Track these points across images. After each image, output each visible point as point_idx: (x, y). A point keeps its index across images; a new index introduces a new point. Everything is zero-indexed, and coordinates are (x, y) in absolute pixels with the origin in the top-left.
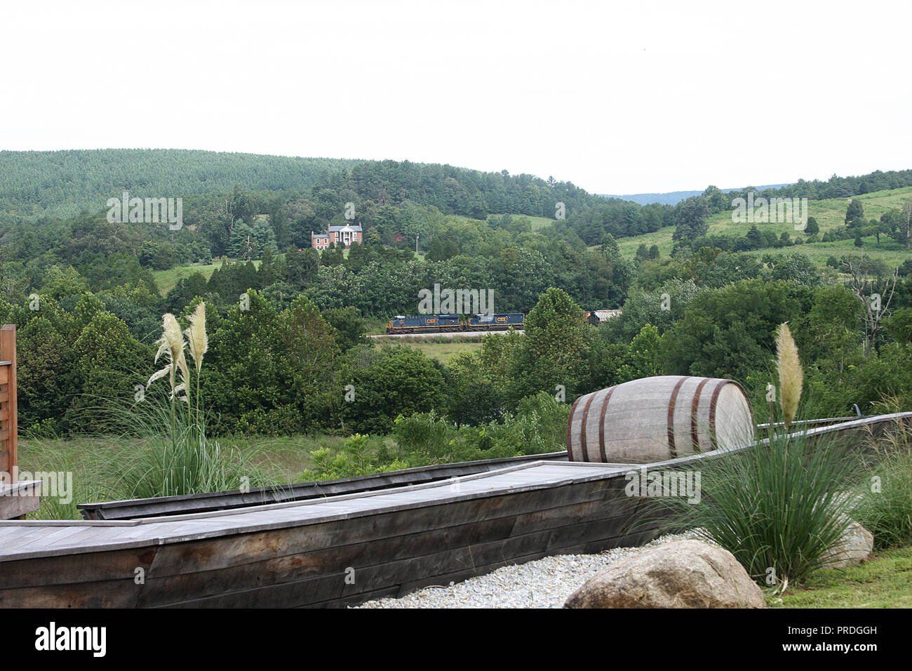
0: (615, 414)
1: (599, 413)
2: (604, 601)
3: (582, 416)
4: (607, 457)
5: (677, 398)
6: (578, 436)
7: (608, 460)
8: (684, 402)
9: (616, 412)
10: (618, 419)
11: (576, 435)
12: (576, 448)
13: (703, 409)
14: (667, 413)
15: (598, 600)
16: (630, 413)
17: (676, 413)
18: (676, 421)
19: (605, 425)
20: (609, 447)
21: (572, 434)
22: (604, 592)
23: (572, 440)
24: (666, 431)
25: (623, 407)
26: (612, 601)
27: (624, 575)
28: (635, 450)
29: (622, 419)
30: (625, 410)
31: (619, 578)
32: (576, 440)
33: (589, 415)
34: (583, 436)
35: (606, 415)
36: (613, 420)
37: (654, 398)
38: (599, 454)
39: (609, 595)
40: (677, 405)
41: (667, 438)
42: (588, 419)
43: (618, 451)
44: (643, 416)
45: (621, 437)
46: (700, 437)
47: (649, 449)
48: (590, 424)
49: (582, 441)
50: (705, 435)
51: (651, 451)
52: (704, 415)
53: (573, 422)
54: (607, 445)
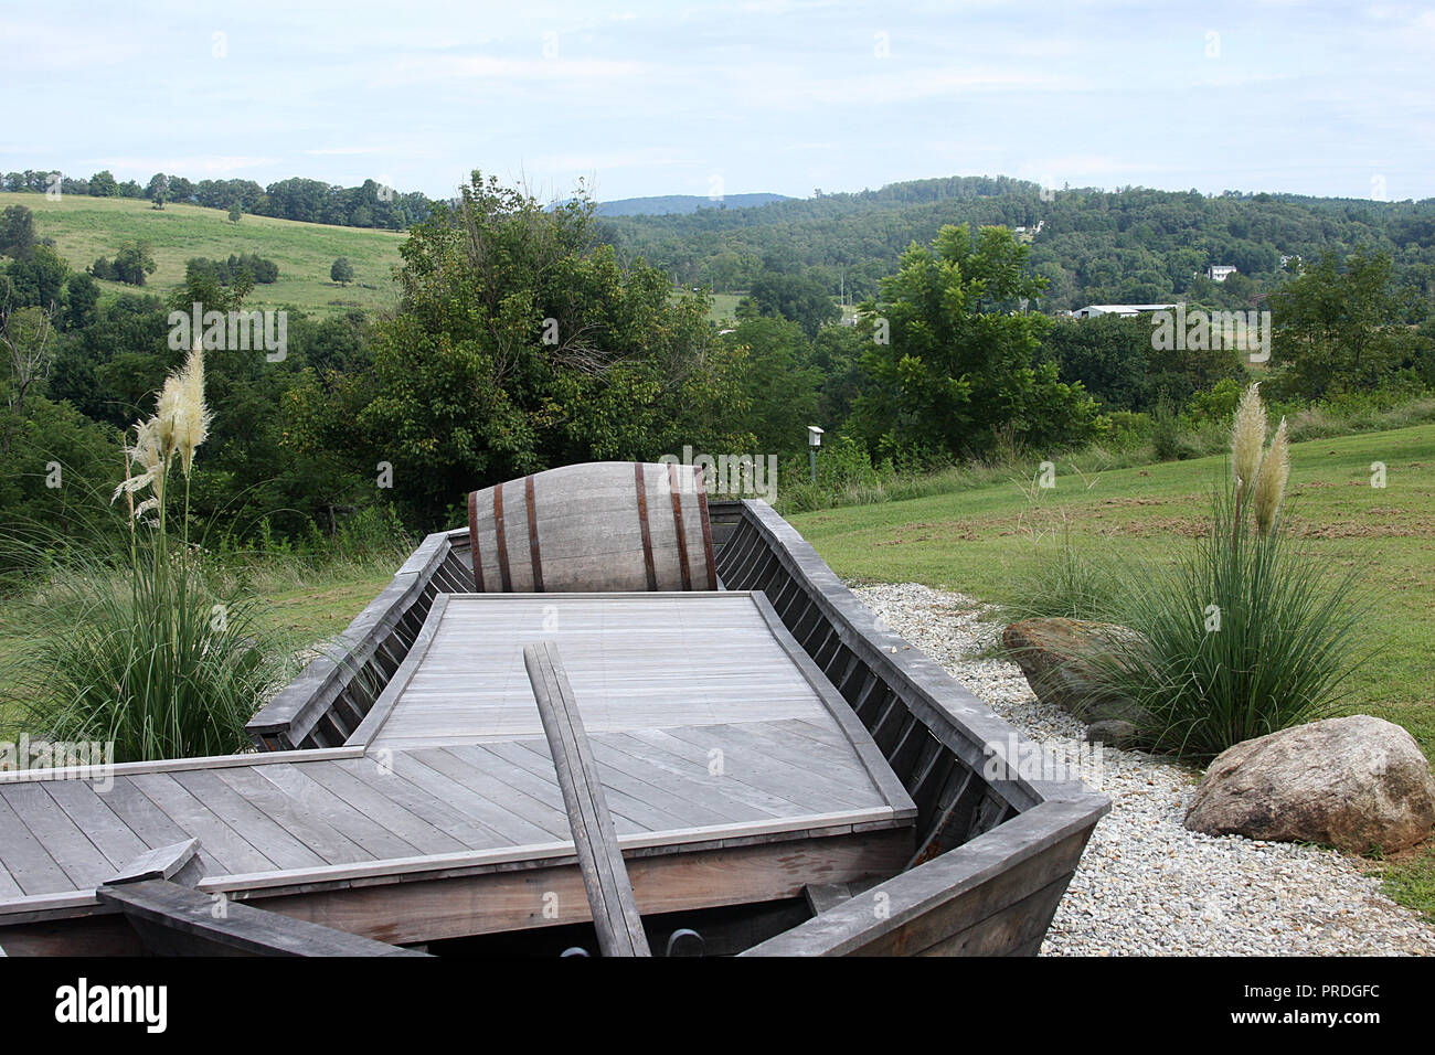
0: (553, 520)
1: (525, 519)
2: (1321, 819)
3: (494, 525)
4: (545, 583)
5: (647, 494)
6: (494, 555)
7: (546, 588)
8: (659, 500)
9: (554, 517)
10: (562, 527)
11: (490, 552)
12: (491, 571)
13: (690, 510)
14: (638, 517)
15: (1311, 818)
16: (580, 518)
17: (651, 516)
18: (653, 528)
19: (540, 537)
20: (549, 570)
21: (481, 551)
22: (1320, 806)
23: (483, 562)
24: (640, 543)
25: (565, 510)
26: (1334, 819)
27: (1344, 777)
28: (591, 572)
29: (567, 527)
30: (569, 514)
31: (1337, 783)
32: (491, 560)
33: (506, 523)
34: (502, 554)
35: (538, 523)
36: (549, 530)
37: (613, 495)
38: (532, 580)
39: (1330, 810)
40: (650, 505)
41: (642, 553)
42: (506, 529)
43: (566, 575)
44: (601, 522)
45: (570, 554)
46: (690, 550)
47: (614, 570)
48: (512, 537)
49: (500, 562)
50: (696, 546)
51: (618, 573)
52: (693, 517)
53: (480, 535)
54: (545, 566)
